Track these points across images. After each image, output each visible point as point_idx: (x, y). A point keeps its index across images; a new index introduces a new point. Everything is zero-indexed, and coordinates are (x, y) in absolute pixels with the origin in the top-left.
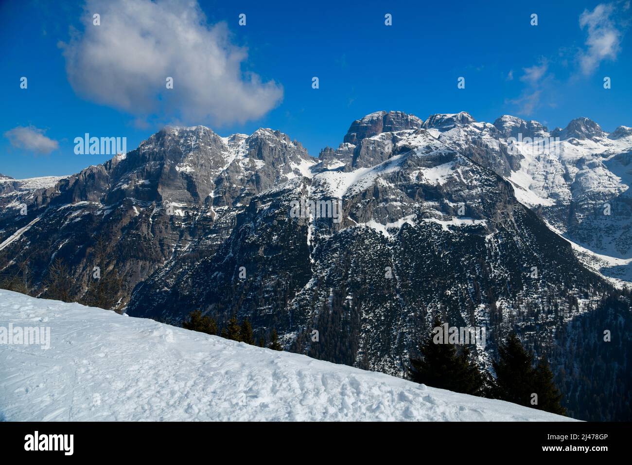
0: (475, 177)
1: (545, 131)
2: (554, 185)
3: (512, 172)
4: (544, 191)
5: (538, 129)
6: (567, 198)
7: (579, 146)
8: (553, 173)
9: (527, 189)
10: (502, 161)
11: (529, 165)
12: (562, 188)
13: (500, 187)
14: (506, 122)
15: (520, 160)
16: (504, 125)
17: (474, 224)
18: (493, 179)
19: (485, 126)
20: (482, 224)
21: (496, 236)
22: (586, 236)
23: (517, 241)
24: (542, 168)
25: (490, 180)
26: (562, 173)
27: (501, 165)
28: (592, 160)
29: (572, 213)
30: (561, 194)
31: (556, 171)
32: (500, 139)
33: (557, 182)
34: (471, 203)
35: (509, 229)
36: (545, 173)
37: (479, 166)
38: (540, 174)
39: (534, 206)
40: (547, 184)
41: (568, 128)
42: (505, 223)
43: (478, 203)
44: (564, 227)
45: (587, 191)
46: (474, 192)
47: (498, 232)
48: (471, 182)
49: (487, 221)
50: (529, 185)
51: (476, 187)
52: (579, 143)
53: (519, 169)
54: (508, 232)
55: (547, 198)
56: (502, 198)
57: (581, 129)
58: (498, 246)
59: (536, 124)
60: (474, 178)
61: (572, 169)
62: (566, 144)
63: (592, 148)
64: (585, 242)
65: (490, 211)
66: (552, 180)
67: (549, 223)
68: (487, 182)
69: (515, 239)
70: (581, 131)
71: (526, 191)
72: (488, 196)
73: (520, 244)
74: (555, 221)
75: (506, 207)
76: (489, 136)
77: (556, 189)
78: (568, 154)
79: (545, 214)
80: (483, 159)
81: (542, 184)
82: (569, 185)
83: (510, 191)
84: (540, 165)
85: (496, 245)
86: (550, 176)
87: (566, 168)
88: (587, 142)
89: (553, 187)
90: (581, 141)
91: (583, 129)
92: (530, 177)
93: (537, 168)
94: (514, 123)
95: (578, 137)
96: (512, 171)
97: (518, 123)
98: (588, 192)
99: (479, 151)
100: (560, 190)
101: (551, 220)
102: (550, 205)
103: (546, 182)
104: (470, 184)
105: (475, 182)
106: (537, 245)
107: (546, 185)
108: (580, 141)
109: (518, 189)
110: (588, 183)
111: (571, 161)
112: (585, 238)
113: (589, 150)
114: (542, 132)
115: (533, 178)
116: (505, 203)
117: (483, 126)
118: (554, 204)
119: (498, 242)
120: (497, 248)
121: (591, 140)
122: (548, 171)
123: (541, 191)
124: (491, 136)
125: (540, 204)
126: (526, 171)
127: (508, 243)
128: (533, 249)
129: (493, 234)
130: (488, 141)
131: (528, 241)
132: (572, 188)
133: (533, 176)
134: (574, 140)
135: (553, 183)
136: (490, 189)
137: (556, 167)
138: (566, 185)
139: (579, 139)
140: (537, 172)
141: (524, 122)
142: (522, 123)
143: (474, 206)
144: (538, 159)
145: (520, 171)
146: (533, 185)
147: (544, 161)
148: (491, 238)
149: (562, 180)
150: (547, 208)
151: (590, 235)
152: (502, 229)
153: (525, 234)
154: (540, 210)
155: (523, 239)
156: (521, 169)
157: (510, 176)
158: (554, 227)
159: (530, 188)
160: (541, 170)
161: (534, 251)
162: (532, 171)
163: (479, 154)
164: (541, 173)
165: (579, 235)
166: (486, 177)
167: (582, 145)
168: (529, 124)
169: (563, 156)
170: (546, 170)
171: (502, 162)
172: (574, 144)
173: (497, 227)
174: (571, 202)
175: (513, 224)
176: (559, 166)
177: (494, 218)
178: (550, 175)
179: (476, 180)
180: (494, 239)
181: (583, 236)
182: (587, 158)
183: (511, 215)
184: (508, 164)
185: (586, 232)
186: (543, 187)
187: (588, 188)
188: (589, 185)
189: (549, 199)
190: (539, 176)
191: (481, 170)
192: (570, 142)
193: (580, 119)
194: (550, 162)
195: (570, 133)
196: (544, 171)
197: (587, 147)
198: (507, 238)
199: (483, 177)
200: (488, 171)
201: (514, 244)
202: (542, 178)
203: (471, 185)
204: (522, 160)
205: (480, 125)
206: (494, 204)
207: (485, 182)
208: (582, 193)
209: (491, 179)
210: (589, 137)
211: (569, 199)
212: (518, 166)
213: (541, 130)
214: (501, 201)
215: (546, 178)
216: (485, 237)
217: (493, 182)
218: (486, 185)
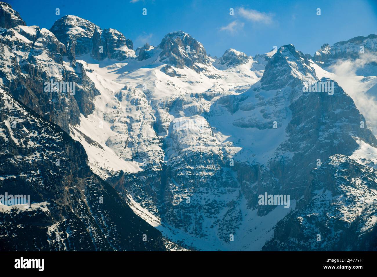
0: (32, 135)
1: (129, 48)
2: (141, 140)
3: (82, 117)
4: (127, 149)
5: (120, 44)
6: (158, 160)
7: (176, 77)
8: (140, 121)
9: (103, 145)
10: (66, 98)
11: (107, 105)
12: (152, 145)
13: (68, 150)
14: (71, 26)
15: (93, 98)
16: (69, 32)
17: (30, 210)
18: (57, 138)
19: (38, 33)
20: (42, 208)
21: (62, 228)
22: (182, 217)
23: (92, 232)
24: (125, 111)
25: (53, 141)
26: (153, 121)
27: (66, 106)
28: (191, 102)
29: (164, 185)
30: (151, 153)
31: (144, 117)
32: (64, 62)
33: (145, 136)
34: (26, 175)
35: (80, 215)
36: (128, 120)
37: (38, 116)
38: (121, 122)
39: (114, 173)
40: (132, 137)
41: (162, 45)
42: (74, 207)
43: (36, 176)
44: (154, 204)
45: (184, 150)
46: (30, 158)
47: (65, 220)
48: (25, 142)
49: (49, 204)
50: (106, 140)
51: (32, 151)
52: (175, 72)
53: (92, 113)
54: (79, 219)
55: (132, 160)
56: (70, 169)
57: (179, 51)
58: (66, 241)
59: (116, 34)
60: (29, 136)
61: (166, 115)
62: (157, 72)
63: (192, 81)
64: (181, 226)
65: (54, 188)
66: (138, 132)
67: (134, 199)
68: (49, 144)
69: (89, 229)
70: (178, 54)
71: (102, 148)
72: (51, 165)
73: (95, 237)
74: (142, 196)
75: (76, 181)
76: (46, 55)
77: (144, 147)
78: (161, 91)
79: (128, 185)
80: (39, 99)
81: (125, 137)
82: (162, 141)
83: (81, 157)
84: (123, 106)
85: (63, 240)
86: (135, 126)
87: (157, 114)
88: (186, 71)
89: (139, 143)
90: (179, 70)
91: (181, 50)
92: (108, 125)
93: (118, 112)
94: (83, 30)
95: (175, 63)
96: (81, 115)
97: (90, 30)
98: (186, 151)
99: (32, 84)
100: (149, 148)
101: (136, 194)
102: (136, 172)
103: (129, 134)
104: (24, 146)
105: (31, 144)
106: (117, 238)
107: (130, 139)
108: (177, 70)
109: (91, 146)
110: (185, 138)
111: (165, 103)
112: (180, 221)
113: (187, 85)
114: (125, 48)
115: (113, 128)
116: (75, 176)
117: (35, 34)
118: (141, 170)
119: (65, 235)
120: (64, 244)
121: (191, 68)
122: (133, 117)
123: (122, 148)
124: (50, 56)
125: (121, 171)
126: (101, 115)
127: (79, 237)
128: (112, 243)
129: (58, 224)
130: (46, 65)
131: (106, 232)
132: (165, 145)
133: (112, 125)
134: (169, 67)
135: (139, 136)
136: (53, 154)
137: (144, 110)
138: (158, 141)
139: (176, 67)
140: (117, 119)
141: (99, 30)
142: (96, 30)
143: (30, 181)
144: (119, 96)
145: (93, 116)
146: (112, 139)
147: (127, 100)
148: (55, 230)
149: (152, 133)
150: (132, 175)
151: (187, 216)
152: (71, 216)
153: (102, 222)
154: (122, 179)
155: (100, 230)
156: (95, 112)
157: (79, 124)
158: (141, 205)
159: (107, 144)
160: (123, 116)
161: (114, 246)
162: (110, 116)
163: (33, 90)
164: (123, 120)
165: (174, 216)
166: (47, 136)
167: (179, 76)
168: (107, 34)
169: (154, 94)
170: (130, 115)
171: (67, 100)
172: (169, 74)
173: (64, 213)
174: (164, 167)
175: (86, 207)
176: (149, 110)
177: (60, 199)
178: (136, 123)
179: (33, 139)
180: (60, 231)
181: (179, 218)
182: (186, 100)
183: (82, 194)
184: (75, 104)
185: (182, 211)
186: (126, 142)
187: (186, 146)
188: (188, 142)
189: (134, 162)
190: (120, 124)
191: (41, 123)
192: (164, 70)
193: (177, 34)
194: (136, 103)
195: (164, 56)
196: (128, 117)
197: (187, 80)
198: (78, 229)
199: (43, 135)
200: (50, 126)
201: (88, 237)
202: (124, 128)
203: (26, 148)
204: (97, 97)
205: (31, 30)
206: (60, 178)
207: (46, 143)
208: (178, 152)
209: (54, 138)
210: (189, 63)
211: (161, 163)
212: (91, 107)
213: (123, 45)
214: (69, 173)
215: (130, 129)
216: (47, 229)
217: (58, 144)
218: (47, 148)
